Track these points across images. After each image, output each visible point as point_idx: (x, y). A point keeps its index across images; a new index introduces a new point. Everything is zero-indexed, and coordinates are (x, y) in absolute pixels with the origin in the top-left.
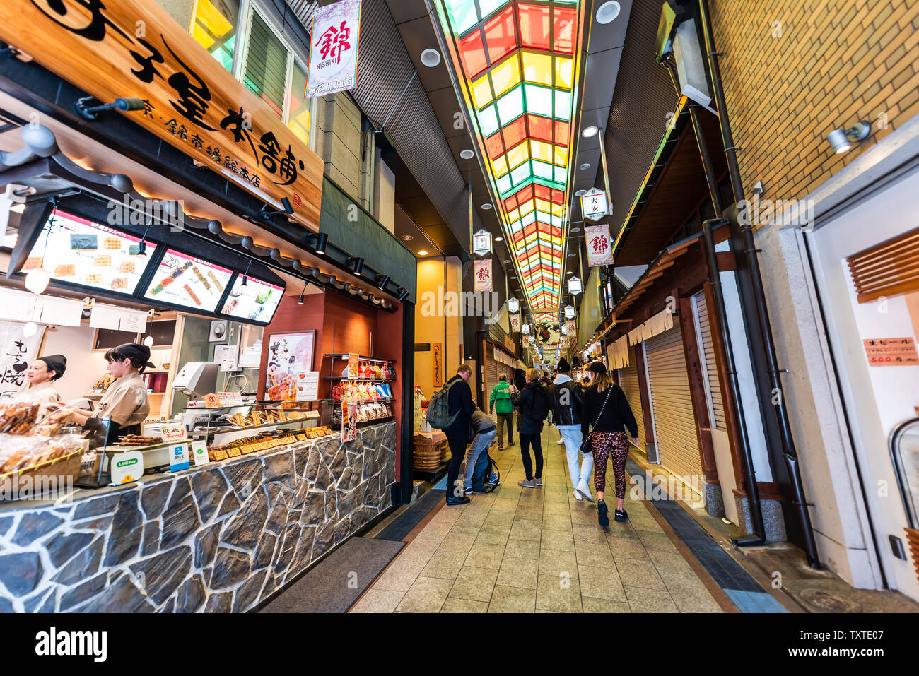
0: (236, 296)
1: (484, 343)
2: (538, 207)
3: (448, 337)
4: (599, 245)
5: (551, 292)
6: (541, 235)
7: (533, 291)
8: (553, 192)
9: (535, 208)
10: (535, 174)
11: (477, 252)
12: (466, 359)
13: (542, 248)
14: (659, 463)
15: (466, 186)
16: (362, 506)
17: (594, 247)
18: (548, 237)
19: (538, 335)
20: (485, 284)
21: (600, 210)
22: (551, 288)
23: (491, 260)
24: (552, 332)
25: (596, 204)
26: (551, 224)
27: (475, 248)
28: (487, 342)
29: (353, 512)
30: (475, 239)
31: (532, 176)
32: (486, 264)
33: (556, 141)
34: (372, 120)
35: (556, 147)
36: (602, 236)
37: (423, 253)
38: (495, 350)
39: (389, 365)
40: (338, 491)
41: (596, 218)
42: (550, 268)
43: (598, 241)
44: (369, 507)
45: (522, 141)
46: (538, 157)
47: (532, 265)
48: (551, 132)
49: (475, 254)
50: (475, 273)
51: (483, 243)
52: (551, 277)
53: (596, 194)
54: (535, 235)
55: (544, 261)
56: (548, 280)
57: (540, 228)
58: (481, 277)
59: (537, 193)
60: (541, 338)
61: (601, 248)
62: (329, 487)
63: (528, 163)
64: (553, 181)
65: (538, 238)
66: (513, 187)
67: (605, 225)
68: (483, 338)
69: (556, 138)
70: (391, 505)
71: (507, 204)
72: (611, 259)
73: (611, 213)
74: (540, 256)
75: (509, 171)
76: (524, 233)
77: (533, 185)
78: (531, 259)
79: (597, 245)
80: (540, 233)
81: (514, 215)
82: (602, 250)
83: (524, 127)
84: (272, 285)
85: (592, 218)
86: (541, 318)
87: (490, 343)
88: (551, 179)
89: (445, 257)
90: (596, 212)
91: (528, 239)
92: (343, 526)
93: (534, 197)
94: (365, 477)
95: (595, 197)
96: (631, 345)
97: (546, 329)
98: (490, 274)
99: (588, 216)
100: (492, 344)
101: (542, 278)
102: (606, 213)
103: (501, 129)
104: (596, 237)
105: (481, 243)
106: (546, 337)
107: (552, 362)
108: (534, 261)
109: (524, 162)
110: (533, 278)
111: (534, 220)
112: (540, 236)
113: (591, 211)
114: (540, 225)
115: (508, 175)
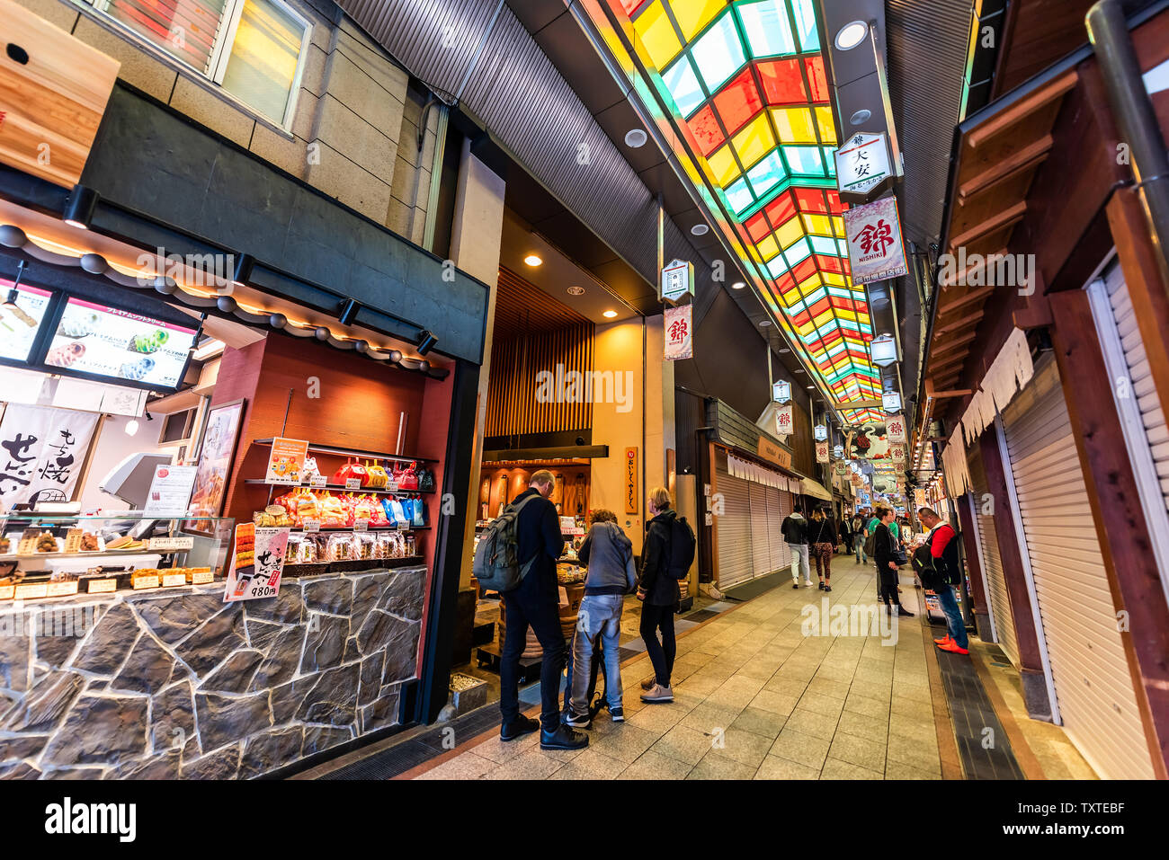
0: (77, 337)
1: (712, 447)
2: (811, 229)
3: (647, 438)
4: (873, 241)
5: (868, 375)
6: (828, 277)
7: (834, 375)
8: (830, 196)
9: (806, 233)
10: (793, 172)
11: (667, 296)
12: (679, 472)
13: (836, 302)
14: (1057, 721)
15: (654, 197)
16: (292, 724)
17: (863, 247)
18: (839, 279)
19: (848, 443)
20: (680, 346)
21: (872, 171)
22: (868, 368)
23: (691, 306)
24: (874, 439)
25: (864, 162)
26: (840, 255)
27: (665, 290)
28: (716, 446)
29: (254, 737)
30: (665, 275)
31: (789, 176)
32: (682, 314)
33: (815, 98)
34: (429, 85)
35: (817, 109)
36: (880, 223)
37: (610, 314)
38: (731, 460)
39: (420, 468)
40: (197, 696)
41: (865, 189)
42: (858, 334)
43: (872, 234)
44: (321, 726)
45: (755, 115)
46: (792, 139)
47: (823, 332)
48: (802, 85)
49: (664, 300)
50: (666, 329)
51: (676, 281)
52: (862, 349)
53: (863, 143)
54: (815, 280)
55: (843, 324)
56: (859, 355)
57: (823, 265)
58: (673, 335)
59: (804, 204)
60: (854, 448)
61: (880, 246)
62: (166, 688)
63: (776, 154)
64: (827, 177)
65: (823, 284)
66: (757, 200)
67: (888, 200)
68: (708, 440)
69: (814, 92)
70: (397, 723)
71: (751, 229)
72: (902, 264)
73: (900, 172)
74: (835, 317)
75: (744, 173)
76: (794, 276)
77: (792, 191)
78: (818, 321)
79: (869, 242)
80: (824, 274)
81: (768, 247)
82: (881, 250)
83: (753, 89)
84: (163, 324)
85: (858, 190)
86: (860, 418)
87: (721, 448)
88: (823, 174)
89: (644, 317)
90: (865, 176)
91: (806, 286)
92: (212, 767)
93: (798, 211)
94: (307, 666)
95: (862, 150)
96: (969, 441)
97: (862, 434)
98: (689, 330)
99: (848, 189)
100: (724, 449)
101: (848, 353)
102: (888, 174)
103: (710, 99)
104: (868, 227)
105: (674, 281)
106: (863, 446)
107: (888, 488)
108: (825, 322)
109: (770, 152)
110: (832, 353)
111: (808, 252)
112: (827, 281)
113: (854, 177)
114: (821, 261)
115: (742, 180)
